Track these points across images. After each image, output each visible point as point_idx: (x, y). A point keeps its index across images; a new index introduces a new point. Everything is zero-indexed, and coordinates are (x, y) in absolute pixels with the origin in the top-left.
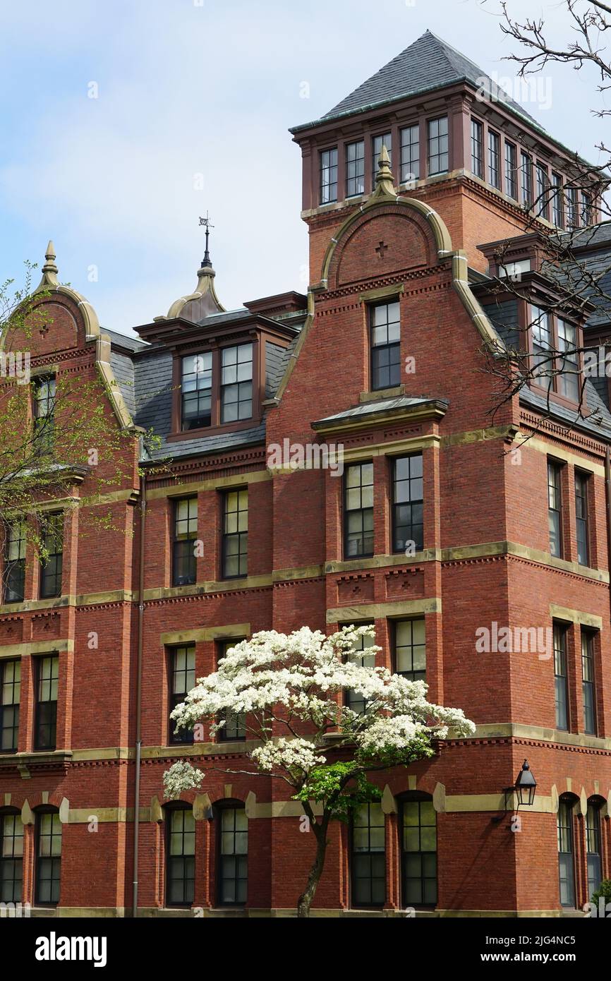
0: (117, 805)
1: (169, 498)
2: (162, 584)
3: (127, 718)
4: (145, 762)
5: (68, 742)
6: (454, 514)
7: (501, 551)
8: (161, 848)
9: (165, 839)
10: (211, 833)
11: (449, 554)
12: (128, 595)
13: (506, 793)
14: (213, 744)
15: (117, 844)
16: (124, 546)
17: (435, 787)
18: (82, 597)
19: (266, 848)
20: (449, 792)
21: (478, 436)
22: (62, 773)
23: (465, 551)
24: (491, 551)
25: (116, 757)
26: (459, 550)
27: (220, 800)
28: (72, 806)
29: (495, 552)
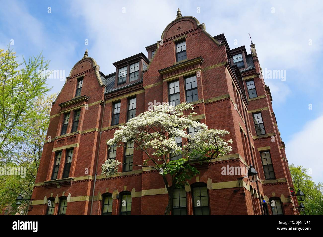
0: (86, 195)
1: (112, 102)
2: (108, 125)
3: (93, 166)
4: (97, 180)
5: (73, 175)
6: (208, 89)
7: (227, 97)
8: (100, 210)
9: (102, 207)
10: (118, 204)
11: (207, 101)
12: (97, 129)
13: (239, 180)
14: (121, 172)
15: (85, 208)
16: (97, 115)
17: (207, 180)
18: (83, 131)
19: (138, 208)
20: (214, 181)
21: (215, 66)
22: (70, 185)
23: (213, 99)
24: (223, 98)
25: (88, 179)
26: (211, 99)
27: (122, 192)
28: (72, 196)
29: (225, 98)
